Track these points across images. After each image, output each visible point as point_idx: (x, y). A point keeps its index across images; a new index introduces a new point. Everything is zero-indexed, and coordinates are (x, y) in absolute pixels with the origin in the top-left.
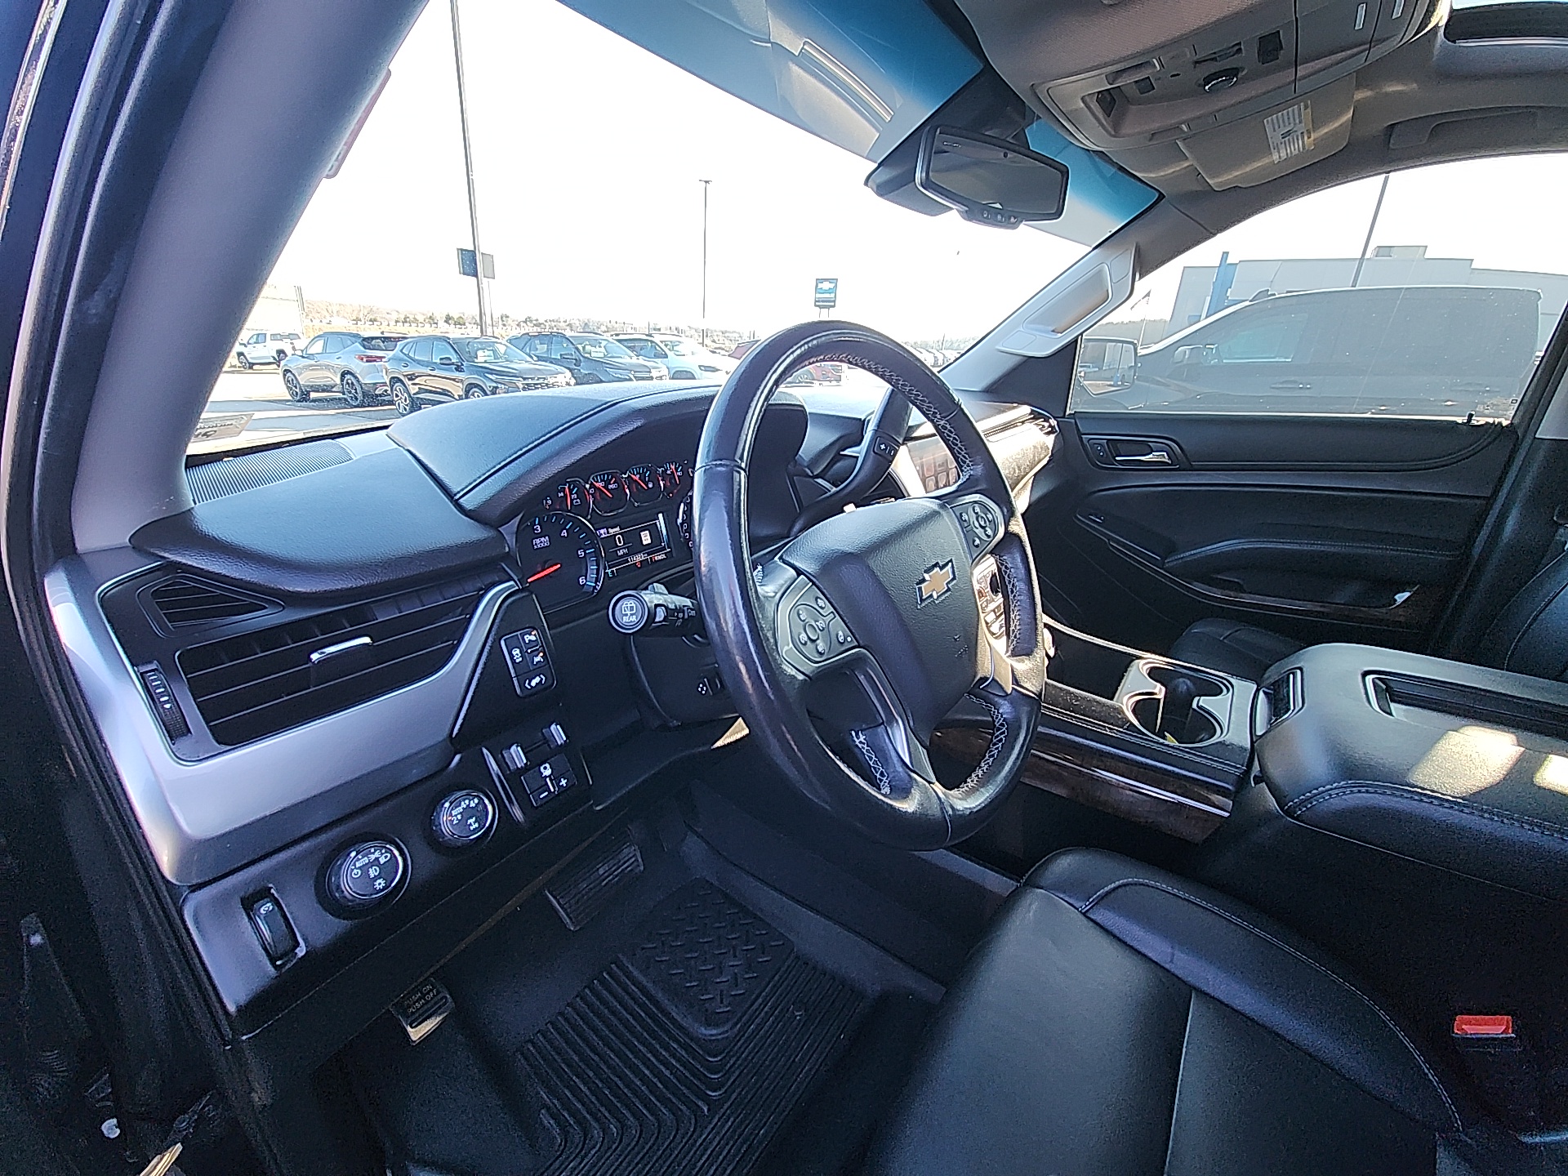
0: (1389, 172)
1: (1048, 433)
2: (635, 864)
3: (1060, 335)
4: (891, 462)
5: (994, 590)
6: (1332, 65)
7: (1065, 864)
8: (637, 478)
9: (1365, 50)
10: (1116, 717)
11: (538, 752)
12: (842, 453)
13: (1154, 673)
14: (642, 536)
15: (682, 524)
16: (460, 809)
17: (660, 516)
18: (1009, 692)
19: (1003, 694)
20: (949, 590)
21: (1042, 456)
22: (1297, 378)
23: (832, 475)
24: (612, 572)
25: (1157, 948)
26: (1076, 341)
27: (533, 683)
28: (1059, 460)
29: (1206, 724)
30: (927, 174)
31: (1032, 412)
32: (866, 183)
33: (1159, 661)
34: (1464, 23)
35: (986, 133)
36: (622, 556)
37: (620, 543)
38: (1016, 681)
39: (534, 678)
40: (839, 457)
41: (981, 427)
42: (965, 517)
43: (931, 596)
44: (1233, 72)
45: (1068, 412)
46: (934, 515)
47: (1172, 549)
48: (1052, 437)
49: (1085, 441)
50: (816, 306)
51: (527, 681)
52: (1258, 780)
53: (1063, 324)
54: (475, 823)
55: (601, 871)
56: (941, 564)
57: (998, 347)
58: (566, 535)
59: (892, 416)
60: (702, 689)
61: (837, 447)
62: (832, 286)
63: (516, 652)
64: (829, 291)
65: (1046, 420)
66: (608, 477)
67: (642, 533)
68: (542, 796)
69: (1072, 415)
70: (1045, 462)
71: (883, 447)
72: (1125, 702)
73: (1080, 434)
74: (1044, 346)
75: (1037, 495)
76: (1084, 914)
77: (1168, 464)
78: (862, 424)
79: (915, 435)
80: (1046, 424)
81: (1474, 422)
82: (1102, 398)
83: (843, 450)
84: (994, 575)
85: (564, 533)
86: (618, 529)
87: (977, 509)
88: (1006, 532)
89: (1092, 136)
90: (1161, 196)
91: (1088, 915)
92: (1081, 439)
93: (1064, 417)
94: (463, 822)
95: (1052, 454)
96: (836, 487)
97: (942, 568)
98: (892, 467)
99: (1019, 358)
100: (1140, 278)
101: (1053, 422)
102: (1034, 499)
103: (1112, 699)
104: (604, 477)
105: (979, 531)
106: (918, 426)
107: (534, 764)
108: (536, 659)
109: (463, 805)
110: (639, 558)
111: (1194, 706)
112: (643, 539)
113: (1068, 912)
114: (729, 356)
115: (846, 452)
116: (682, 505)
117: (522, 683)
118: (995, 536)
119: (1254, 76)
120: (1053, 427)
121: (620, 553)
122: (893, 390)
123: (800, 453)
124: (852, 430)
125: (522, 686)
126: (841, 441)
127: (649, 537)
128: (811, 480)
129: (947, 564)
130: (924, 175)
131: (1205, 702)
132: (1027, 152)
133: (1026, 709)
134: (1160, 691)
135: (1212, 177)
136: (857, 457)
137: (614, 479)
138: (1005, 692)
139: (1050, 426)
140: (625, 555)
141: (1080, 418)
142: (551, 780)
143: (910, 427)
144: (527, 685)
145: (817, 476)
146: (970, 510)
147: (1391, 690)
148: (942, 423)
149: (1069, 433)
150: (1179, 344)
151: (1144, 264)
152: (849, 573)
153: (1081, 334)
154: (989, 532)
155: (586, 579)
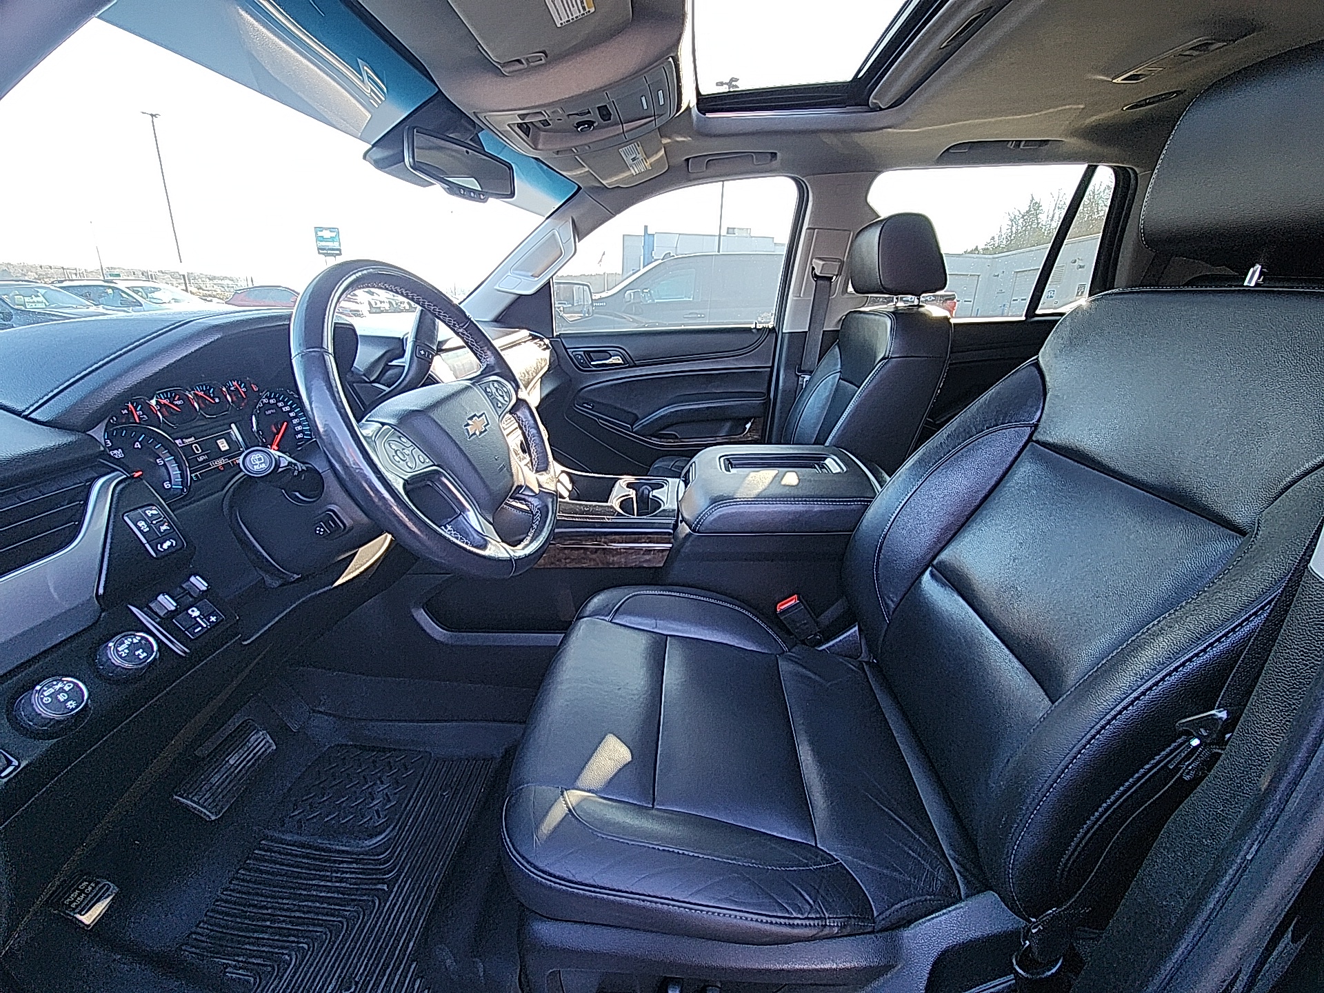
0: (723, 181)
1: (544, 349)
2: (267, 744)
3: (536, 279)
4: (431, 363)
5: (524, 451)
6: (641, 126)
7: (596, 601)
8: (202, 394)
9: (652, 121)
10: (612, 511)
11: (186, 599)
12: (390, 364)
13: (629, 485)
14: (219, 444)
15: (258, 432)
16: (125, 646)
17: (233, 426)
18: (537, 492)
19: (533, 494)
20: (486, 430)
21: (543, 365)
22: (697, 311)
23: (385, 380)
24: (196, 476)
25: (647, 624)
26: (549, 283)
27: (166, 546)
28: (555, 368)
29: (657, 503)
30: (413, 158)
31: (531, 335)
32: (365, 157)
33: (631, 479)
34: (707, 103)
35: (451, 136)
36: (202, 462)
37: (198, 450)
38: (540, 486)
39: (165, 542)
40: (387, 368)
41: (497, 344)
42: (488, 390)
43: (475, 434)
44: (590, 123)
45: (555, 334)
46: (467, 388)
47: (637, 419)
48: (548, 351)
49: (570, 354)
50: (319, 253)
51: (159, 545)
52: (681, 522)
53: (538, 271)
54: (142, 653)
55: (232, 762)
56: (478, 415)
57: (495, 287)
58: (139, 446)
59: (424, 332)
60: (320, 531)
61: (385, 359)
62: (333, 234)
63: (141, 524)
64: (332, 239)
65: (542, 340)
66: (171, 395)
67: (218, 441)
68: (196, 631)
69: (558, 336)
70: (546, 369)
71: (422, 352)
72: (615, 502)
73: (566, 349)
74: (530, 287)
75: (546, 392)
76: (611, 622)
77: (621, 364)
78: (401, 341)
79: (444, 347)
80: (542, 343)
81: (758, 327)
82: (575, 323)
83: (391, 361)
84: (522, 443)
85: (138, 445)
86: (193, 439)
87: (496, 385)
88: (518, 399)
89: (520, 145)
90: (579, 188)
91: (614, 621)
92: (567, 352)
93: (553, 337)
94: (131, 655)
95: (550, 364)
96: (389, 387)
97: (479, 417)
98: (431, 369)
99: (514, 296)
100: (579, 240)
101: (547, 341)
102: (543, 395)
103: (607, 502)
104: (167, 395)
105: (500, 398)
106: (446, 341)
107: (182, 609)
108: (163, 528)
109: (127, 642)
110: (220, 462)
111: (651, 496)
112: (221, 446)
113: (602, 623)
114: (226, 303)
115: (394, 363)
116: (254, 417)
117: (155, 547)
118: (510, 401)
119: (600, 127)
120: (547, 345)
121: (201, 459)
122: (422, 310)
123: (355, 365)
124: (395, 346)
125: (156, 550)
126: (388, 354)
127: (225, 444)
128: (369, 385)
129: (481, 415)
130: (411, 160)
131: (655, 493)
132: (483, 152)
133: (550, 500)
134: (632, 493)
135: (605, 179)
136: (404, 367)
137: (177, 397)
138: (534, 492)
139: (545, 344)
140: (204, 461)
141: (564, 338)
142: (202, 619)
143: (439, 342)
144: (159, 548)
145: (374, 381)
146: (491, 385)
147: (731, 463)
148: (461, 330)
149: (557, 346)
150: (627, 288)
151: (580, 232)
152: (418, 422)
153: (552, 277)
154: (507, 399)
155: (171, 483)
